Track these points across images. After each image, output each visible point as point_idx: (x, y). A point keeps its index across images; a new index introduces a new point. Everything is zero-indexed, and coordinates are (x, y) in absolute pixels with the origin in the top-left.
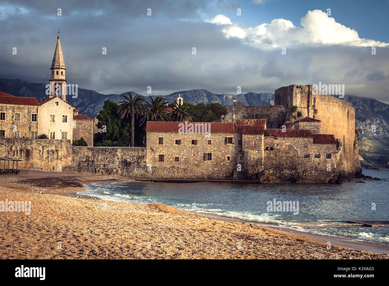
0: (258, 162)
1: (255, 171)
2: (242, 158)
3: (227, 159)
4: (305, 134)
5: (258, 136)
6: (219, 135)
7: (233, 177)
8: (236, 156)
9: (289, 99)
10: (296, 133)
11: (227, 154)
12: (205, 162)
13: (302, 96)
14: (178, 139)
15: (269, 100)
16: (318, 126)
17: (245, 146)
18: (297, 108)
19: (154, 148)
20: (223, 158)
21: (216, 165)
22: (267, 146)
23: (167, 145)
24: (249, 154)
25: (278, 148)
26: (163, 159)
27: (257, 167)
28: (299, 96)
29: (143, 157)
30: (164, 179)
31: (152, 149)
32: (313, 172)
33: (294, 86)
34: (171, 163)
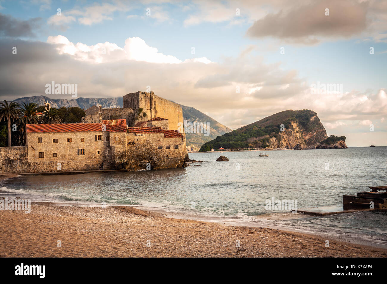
0: (123, 154)
1: (121, 162)
2: (109, 152)
3: (97, 153)
4: (157, 130)
5: (122, 133)
6: (90, 134)
7: (103, 167)
8: (105, 150)
9: (136, 103)
10: (151, 130)
11: (97, 149)
12: (79, 156)
13: (146, 100)
14: (55, 138)
15: (96, 103)
16: (166, 124)
17: (112, 141)
18: (143, 110)
19: (34, 147)
20: (94, 152)
21: (88, 159)
22: (130, 141)
23: (46, 143)
24: (116, 148)
25: (138, 142)
26: (43, 155)
27: (122, 159)
28: (143, 100)
29: (25, 155)
30: (44, 172)
31: (33, 148)
32: (166, 160)
33: (140, 92)
34: (50, 159)
